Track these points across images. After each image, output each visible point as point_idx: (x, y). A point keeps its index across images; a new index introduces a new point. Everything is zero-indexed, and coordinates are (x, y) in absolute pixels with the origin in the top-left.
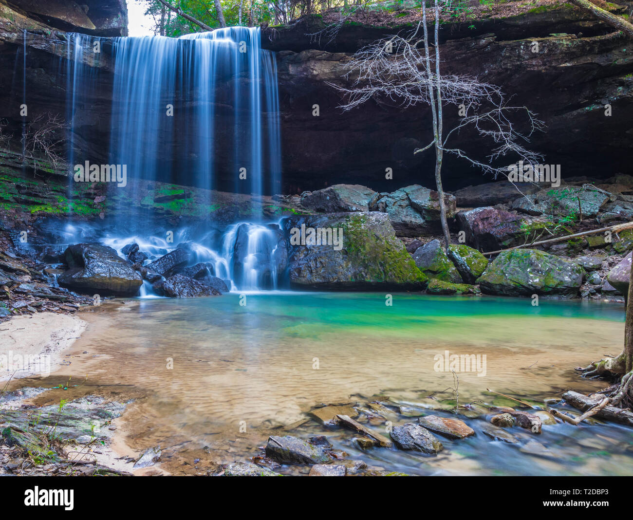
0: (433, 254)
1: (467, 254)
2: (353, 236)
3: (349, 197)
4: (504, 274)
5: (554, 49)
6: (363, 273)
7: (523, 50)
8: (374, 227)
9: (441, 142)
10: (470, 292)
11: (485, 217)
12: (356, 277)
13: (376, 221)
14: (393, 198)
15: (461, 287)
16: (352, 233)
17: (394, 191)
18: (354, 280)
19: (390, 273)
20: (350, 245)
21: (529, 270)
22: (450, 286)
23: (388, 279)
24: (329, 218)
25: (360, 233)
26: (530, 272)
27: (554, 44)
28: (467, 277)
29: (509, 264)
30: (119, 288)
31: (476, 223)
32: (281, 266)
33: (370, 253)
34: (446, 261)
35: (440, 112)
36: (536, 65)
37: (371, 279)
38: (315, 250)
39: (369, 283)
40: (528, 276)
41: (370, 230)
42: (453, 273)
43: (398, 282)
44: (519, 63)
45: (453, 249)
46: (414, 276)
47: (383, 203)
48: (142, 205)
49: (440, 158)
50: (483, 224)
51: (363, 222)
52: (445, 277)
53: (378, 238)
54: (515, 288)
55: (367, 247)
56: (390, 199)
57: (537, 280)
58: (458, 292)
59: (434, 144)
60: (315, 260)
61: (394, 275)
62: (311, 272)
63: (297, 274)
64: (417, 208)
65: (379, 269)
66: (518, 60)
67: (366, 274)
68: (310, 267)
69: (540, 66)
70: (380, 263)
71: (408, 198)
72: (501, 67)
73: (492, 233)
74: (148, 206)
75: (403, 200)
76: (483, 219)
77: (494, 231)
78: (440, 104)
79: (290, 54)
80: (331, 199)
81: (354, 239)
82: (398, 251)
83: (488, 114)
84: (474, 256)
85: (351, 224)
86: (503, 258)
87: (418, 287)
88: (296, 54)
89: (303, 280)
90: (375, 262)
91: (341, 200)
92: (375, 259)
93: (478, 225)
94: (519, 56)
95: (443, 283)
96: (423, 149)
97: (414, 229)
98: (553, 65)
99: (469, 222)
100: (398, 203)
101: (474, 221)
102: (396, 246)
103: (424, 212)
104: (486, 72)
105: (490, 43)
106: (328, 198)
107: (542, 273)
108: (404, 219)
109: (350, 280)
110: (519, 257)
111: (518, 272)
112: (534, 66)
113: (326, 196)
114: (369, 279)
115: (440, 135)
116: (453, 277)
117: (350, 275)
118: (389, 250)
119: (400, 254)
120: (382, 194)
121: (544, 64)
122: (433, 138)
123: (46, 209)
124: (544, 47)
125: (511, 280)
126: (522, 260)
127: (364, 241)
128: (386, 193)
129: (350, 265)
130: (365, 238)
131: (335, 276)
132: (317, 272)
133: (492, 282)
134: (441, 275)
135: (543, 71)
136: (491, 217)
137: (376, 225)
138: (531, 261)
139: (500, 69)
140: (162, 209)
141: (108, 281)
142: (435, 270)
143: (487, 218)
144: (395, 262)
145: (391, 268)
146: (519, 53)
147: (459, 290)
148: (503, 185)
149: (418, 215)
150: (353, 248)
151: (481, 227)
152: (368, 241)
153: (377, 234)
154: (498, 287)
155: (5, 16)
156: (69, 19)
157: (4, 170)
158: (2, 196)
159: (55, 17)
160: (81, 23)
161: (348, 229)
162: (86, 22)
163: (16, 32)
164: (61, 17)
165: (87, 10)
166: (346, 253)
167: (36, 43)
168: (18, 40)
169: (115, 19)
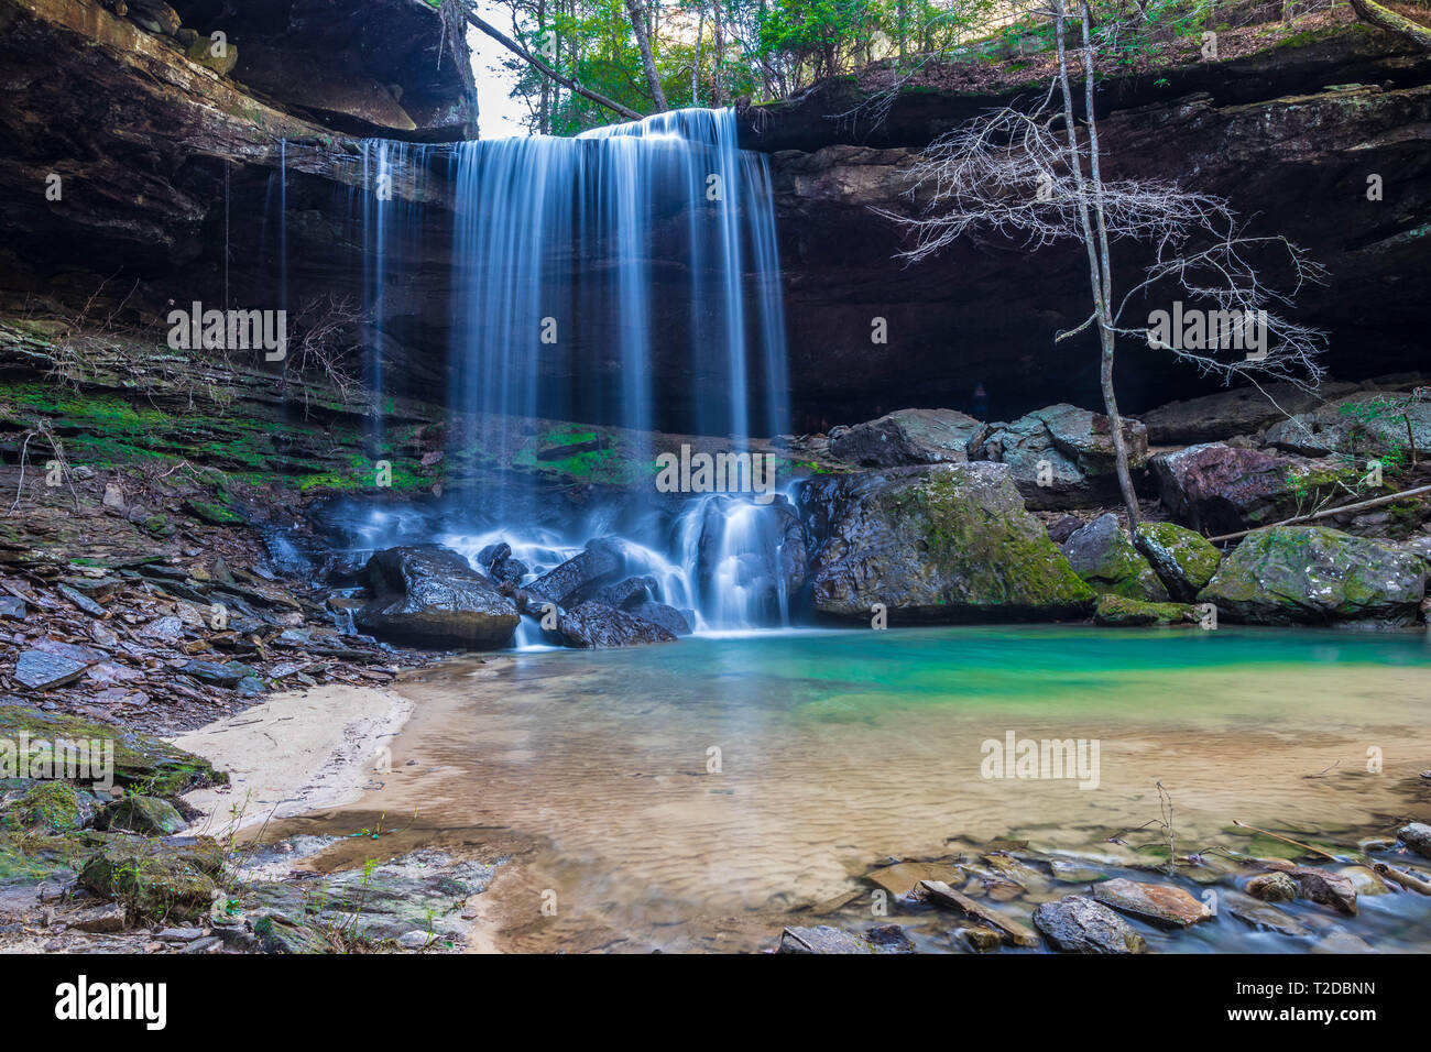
0: (1106, 543)
1: (1175, 542)
2: (937, 513)
3: (927, 435)
4: (1257, 579)
5: (1335, 116)
6: (962, 587)
7: (1271, 122)
8: (979, 492)
9: (1109, 316)
10: (1186, 620)
11: (1210, 463)
12: (947, 596)
13: (984, 480)
14: (1015, 432)
15: (1169, 610)
16: (936, 506)
17: (1018, 418)
18: (943, 602)
19: (1017, 585)
20: (933, 532)
21: (1308, 569)
22: (1144, 608)
23: (1013, 598)
24: (888, 478)
25: (953, 506)
26: (1310, 573)
27: (1334, 105)
28: (1180, 589)
29: (1265, 559)
30: (473, 631)
31: (1191, 477)
32: (795, 578)
33: (974, 547)
34: (1132, 557)
35: (1105, 256)
36: (1300, 151)
37: (978, 598)
38: (863, 544)
39: (976, 607)
40: (1307, 582)
41: (972, 499)
42: (1148, 581)
43: (1035, 602)
44: (1262, 149)
45: (1145, 532)
46: (1068, 590)
47: (996, 444)
48: (514, 466)
49: (1109, 348)
50: (1207, 478)
51: (957, 484)
52: (1133, 591)
53: (989, 515)
54: (1281, 609)
55: (967, 533)
56: (1010, 436)
57: (1328, 590)
58: (1161, 619)
59: (1095, 320)
60: (863, 563)
61: (1027, 588)
62: (856, 589)
63: (827, 594)
64: (1065, 451)
65: (995, 578)
66: (1261, 143)
67: (968, 590)
68: (854, 579)
69: (1309, 152)
70: (996, 565)
71: (1048, 433)
72: (1226, 158)
73: (1225, 496)
74: (526, 467)
75: (1038, 435)
76: (1204, 469)
77: (1229, 492)
78: (1104, 240)
79: (796, 157)
80: (890, 439)
81: (942, 520)
82: (1031, 540)
83: (1205, 254)
84: (1190, 545)
85: (932, 489)
86: (1252, 546)
87: (1078, 613)
88: (808, 156)
89: (841, 605)
90: (985, 565)
91: (909, 440)
92: (985, 558)
93: (1195, 481)
94: (1263, 134)
95: (1127, 604)
96: (1074, 332)
97: (1062, 494)
98: (1336, 148)
99: (1177, 474)
100: (1028, 443)
101: (1187, 473)
102: (1026, 530)
103: (1081, 458)
104: (1196, 170)
105: (1200, 113)
106: (884, 437)
107: (1337, 576)
109: (935, 602)
110: (1286, 544)
111: (1285, 575)
112: (1294, 152)
113: (880, 434)
114: (974, 599)
115: (1108, 301)
116: (1149, 589)
117: (934, 590)
118: (1013, 539)
119: (1035, 546)
120: (994, 425)
121: (1317, 148)
123: (329, 481)
124: (1315, 113)
125: (1272, 591)
126: (1294, 550)
127: (961, 523)
128: (1001, 424)
129: (934, 571)
130: (963, 517)
131: (904, 595)
132: (868, 588)
133: (1231, 597)
134: (1122, 587)
135: (1316, 162)
136: (1222, 463)
137: (984, 489)
138: (1313, 551)
139: (1225, 163)
140: (554, 473)
141: (452, 619)
142: (1111, 576)
143: (1214, 467)
144: (1026, 561)
145: (1019, 576)
146: (1263, 128)
147: (1164, 616)
148: (1244, 398)
149: (1069, 465)
150: (939, 537)
151: (1202, 484)
152: (968, 521)
153: (987, 507)
154: (1245, 607)
155: (246, 115)
156: (367, 115)
157: (248, 408)
158: (244, 459)
159: (340, 110)
160: (388, 118)
161: (927, 498)
162: (397, 117)
163: (266, 145)
164: (352, 111)
165: (399, 91)
166: (925, 547)
167: (305, 163)
168: (274, 159)
169: (453, 108)
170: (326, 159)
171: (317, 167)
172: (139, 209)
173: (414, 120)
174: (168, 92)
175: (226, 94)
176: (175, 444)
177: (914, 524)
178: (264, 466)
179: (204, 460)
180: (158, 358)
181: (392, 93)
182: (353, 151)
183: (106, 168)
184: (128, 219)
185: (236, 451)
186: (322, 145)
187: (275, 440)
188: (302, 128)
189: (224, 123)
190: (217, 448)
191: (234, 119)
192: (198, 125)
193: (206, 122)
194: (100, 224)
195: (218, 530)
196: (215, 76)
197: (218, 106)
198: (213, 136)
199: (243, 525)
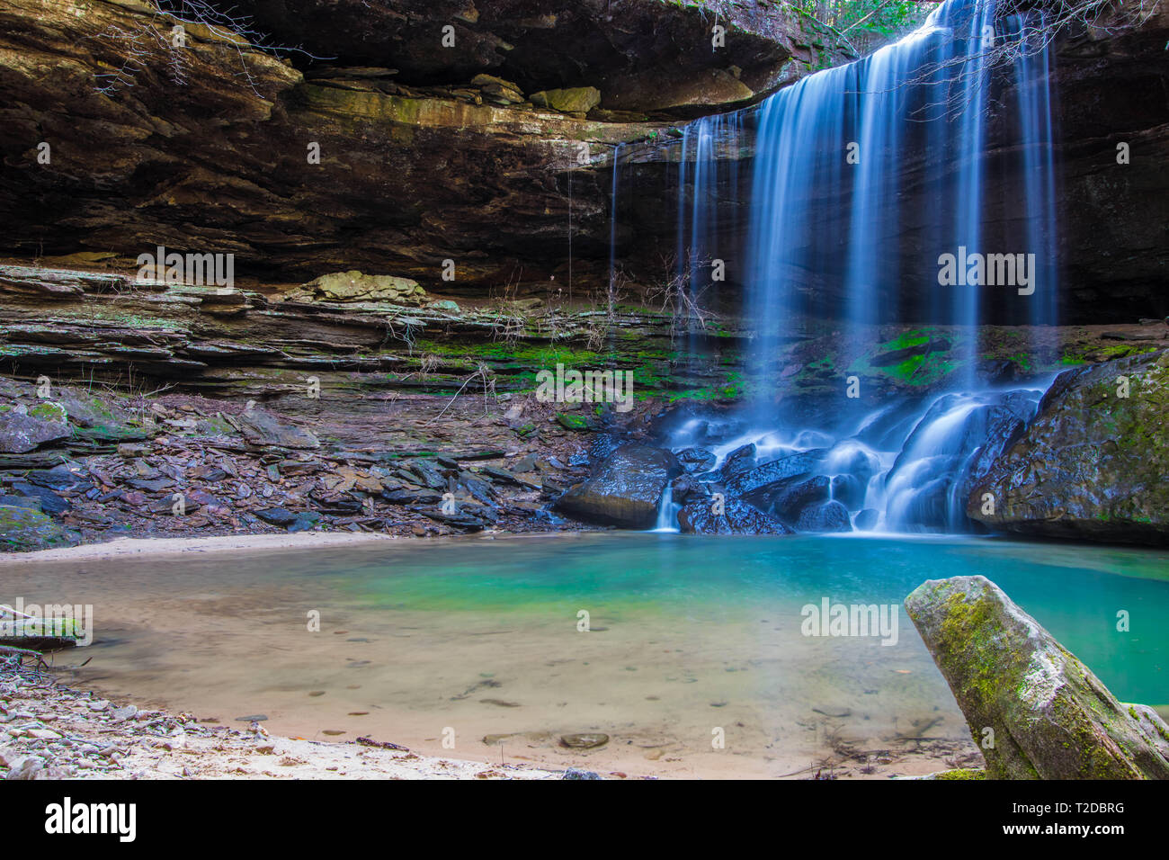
12: (1112, 510)
18: (1105, 519)
30: (619, 513)
48: (846, 374)
123: (696, 394)
129: (1111, 480)
141: (604, 502)
155: (589, 135)
156: (704, 99)
157: (652, 341)
159: (681, 104)
160: (726, 96)
162: (736, 91)
163: (604, 152)
164: (689, 102)
165: (739, 71)
166: (1113, 448)
167: (639, 156)
168: (610, 161)
170: (655, 149)
171: (649, 156)
172: (550, 217)
173: (752, 89)
174: (525, 140)
175: (572, 126)
177: (1111, 421)
180: (585, 314)
181: (732, 73)
182: (679, 136)
183: (514, 198)
184: (551, 225)
186: (648, 138)
187: (672, 365)
188: (642, 129)
189: (569, 148)
192: (551, 154)
193: (556, 151)
194: (534, 232)
195: (571, 433)
196: (561, 117)
197: (565, 136)
198: (563, 158)
199: (588, 430)
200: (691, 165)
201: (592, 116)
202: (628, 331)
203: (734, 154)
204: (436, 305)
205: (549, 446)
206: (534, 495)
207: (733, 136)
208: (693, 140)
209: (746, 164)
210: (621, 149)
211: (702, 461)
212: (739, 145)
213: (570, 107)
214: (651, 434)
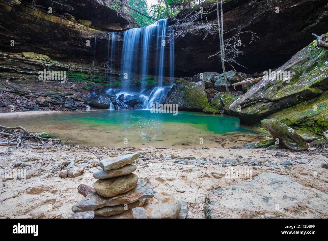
2: (187, 91)
7: (269, 3)
10: (219, 113)
13: (198, 85)
14: (220, 76)
15: (216, 111)
16: (188, 90)
17: (221, 73)
18: (183, 107)
19: (196, 105)
20: (186, 94)
23: (195, 107)
25: (191, 90)
33: (192, 97)
35: (222, 39)
38: (173, 96)
41: (195, 88)
43: (199, 108)
45: (221, 96)
46: (205, 106)
51: (193, 86)
53: (197, 92)
55: (192, 95)
56: (218, 77)
58: (214, 113)
60: (171, 99)
66: (267, 9)
68: (169, 102)
81: (188, 92)
82: (203, 96)
84: (229, 99)
90: (192, 101)
92: (193, 99)
94: (267, 7)
98: (287, 7)
100: (221, 78)
102: (203, 95)
103: (230, 81)
105: (254, 4)
108: (222, 84)
109: (181, 107)
114: (188, 107)
115: (223, 49)
116: (219, 107)
117: (182, 105)
118: (199, 96)
119: (203, 98)
122: (220, 50)
128: (218, 74)
135: (283, 11)
137: (197, 87)
139: (260, 15)
144: (200, 100)
146: (267, 5)
150: (187, 95)
152: (193, 93)
153: (197, 90)
154: (228, 111)
155: (90, 31)
156: (113, 28)
157: (100, 74)
158: (98, 81)
159: (108, 28)
160: (117, 29)
161: (187, 88)
162: (119, 28)
163: (93, 35)
164: (110, 28)
165: (119, 24)
166: (183, 97)
167: (100, 37)
168: (94, 37)
169: (128, 25)
170: (104, 36)
171: (103, 37)
172: (80, 46)
173: (122, 28)
174: (76, 29)
175: (86, 28)
176: (88, 79)
177: (183, 92)
178: (102, 82)
179: (93, 81)
180: (87, 67)
181: (118, 24)
182: (108, 35)
183: (72, 41)
184: (80, 48)
185: (98, 80)
186: (102, 34)
187: (104, 79)
188: (101, 32)
189: (86, 33)
190: (94, 80)
191: (87, 32)
192: (82, 33)
194: (76, 49)
195: (86, 91)
196: (84, 26)
197: (85, 30)
198: (84, 35)
199: (90, 90)
200: (111, 41)
201: (90, 27)
202: (96, 71)
203: (119, 40)
204: (53, 62)
205: (82, 93)
206: (82, 103)
207: (119, 37)
208: (111, 36)
209: (122, 43)
210: (97, 35)
211: (115, 97)
212: (120, 39)
213: (86, 24)
214: (102, 91)
